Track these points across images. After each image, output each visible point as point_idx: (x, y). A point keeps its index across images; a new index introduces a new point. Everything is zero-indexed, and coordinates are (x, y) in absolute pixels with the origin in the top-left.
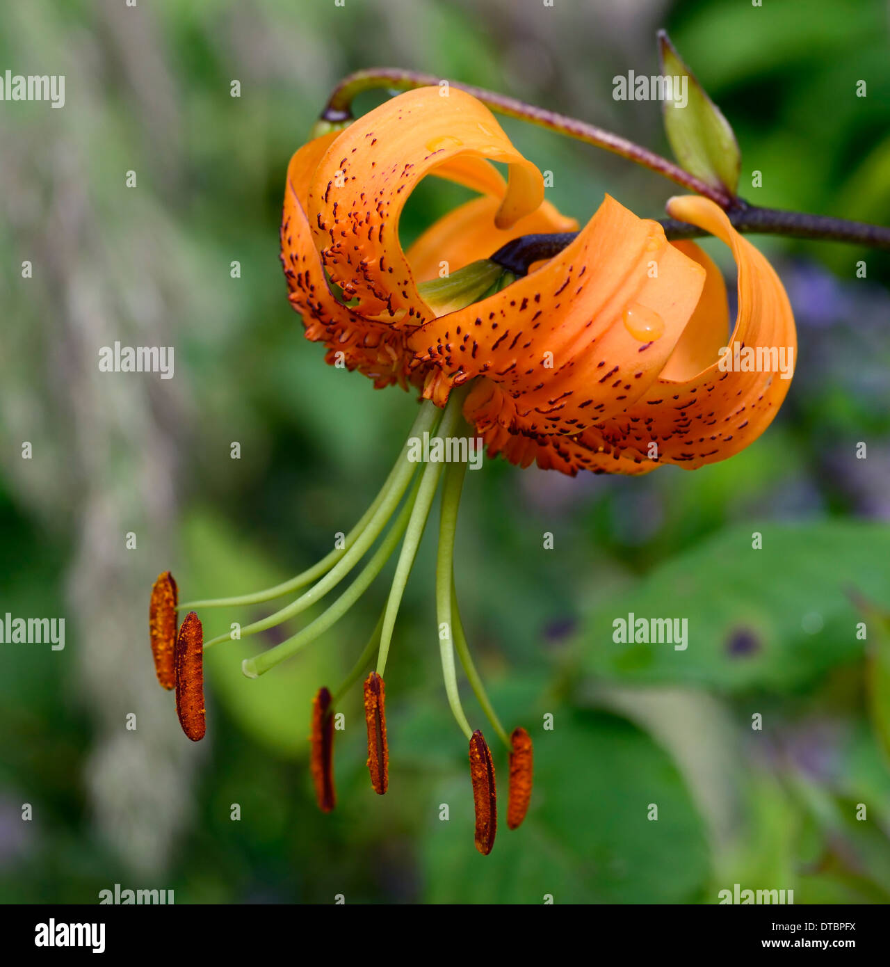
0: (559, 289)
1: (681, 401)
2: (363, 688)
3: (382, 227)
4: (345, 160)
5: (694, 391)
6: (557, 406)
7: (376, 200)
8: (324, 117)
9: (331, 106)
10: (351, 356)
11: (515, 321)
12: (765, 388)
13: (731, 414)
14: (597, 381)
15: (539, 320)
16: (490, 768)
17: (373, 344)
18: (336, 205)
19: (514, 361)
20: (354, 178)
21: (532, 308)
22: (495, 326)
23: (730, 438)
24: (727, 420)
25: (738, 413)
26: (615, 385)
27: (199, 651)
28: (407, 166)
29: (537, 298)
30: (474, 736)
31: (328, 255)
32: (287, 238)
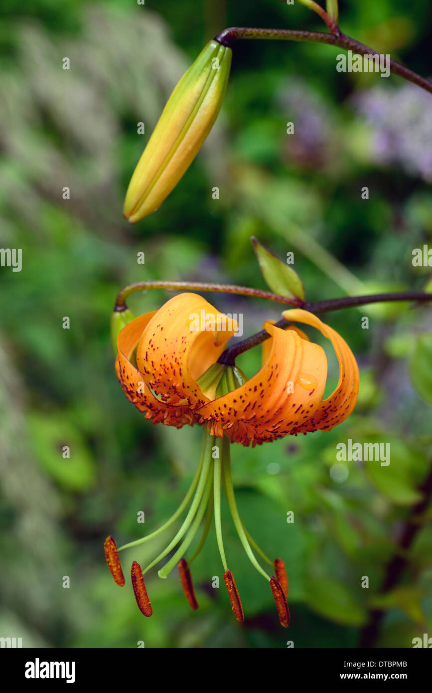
0: (269, 378)
1: (326, 407)
2: (223, 577)
3: (180, 369)
4: (151, 340)
5: (330, 402)
6: (277, 427)
7: (173, 357)
8: (115, 310)
9: (117, 305)
10: (169, 422)
11: (252, 397)
12: (352, 387)
13: (342, 404)
14: (293, 413)
15: (264, 393)
16: (282, 591)
17: (179, 415)
18: (152, 362)
19: (254, 414)
20: (158, 348)
21: (259, 389)
22: (243, 401)
23: (343, 414)
24: (341, 407)
25: (345, 403)
26: (302, 413)
27: (141, 578)
28: (183, 338)
29: (261, 385)
30: (272, 579)
31: (153, 385)
32: (126, 376)
